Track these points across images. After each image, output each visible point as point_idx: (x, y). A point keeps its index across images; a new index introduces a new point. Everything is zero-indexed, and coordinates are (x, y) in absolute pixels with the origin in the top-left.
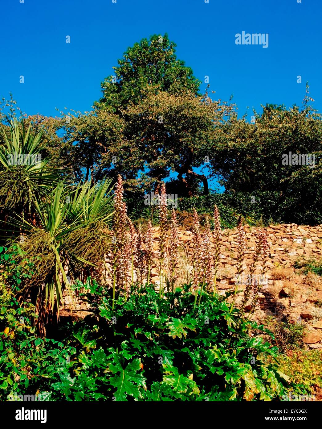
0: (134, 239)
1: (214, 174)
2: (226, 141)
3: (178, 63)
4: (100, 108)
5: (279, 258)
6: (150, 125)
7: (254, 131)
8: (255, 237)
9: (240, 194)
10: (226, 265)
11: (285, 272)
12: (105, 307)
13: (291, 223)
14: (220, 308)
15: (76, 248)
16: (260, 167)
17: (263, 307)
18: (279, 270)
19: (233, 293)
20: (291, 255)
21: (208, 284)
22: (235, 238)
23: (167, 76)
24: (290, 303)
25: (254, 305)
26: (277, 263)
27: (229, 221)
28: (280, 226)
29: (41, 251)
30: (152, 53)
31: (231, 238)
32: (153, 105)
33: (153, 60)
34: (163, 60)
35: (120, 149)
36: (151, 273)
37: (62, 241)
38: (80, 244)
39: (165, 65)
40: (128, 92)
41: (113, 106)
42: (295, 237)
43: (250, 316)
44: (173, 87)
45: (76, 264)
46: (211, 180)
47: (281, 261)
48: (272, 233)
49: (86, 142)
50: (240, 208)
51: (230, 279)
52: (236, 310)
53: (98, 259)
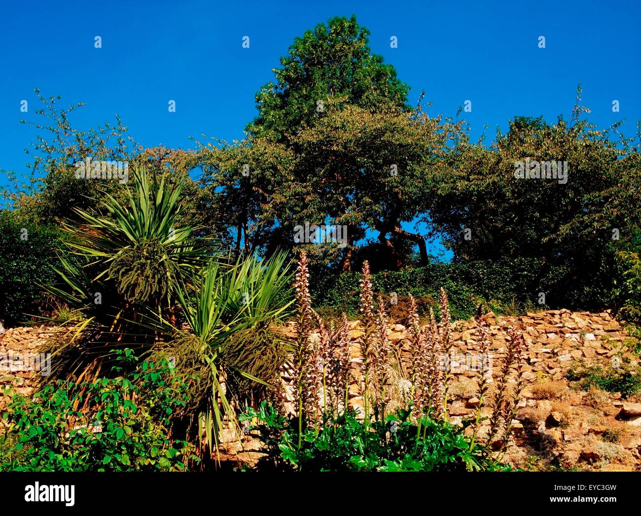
0: (325, 345)
1: (435, 232)
2: (452, 180)
3: (373, 59)
4: (256, 133)
5: (543, 365)
6: (334, 158)
7: (498, 163)
8: (505, 333)
9: (479, 263)
10: (460, 376)
11: (554, 386)
12: (287, 445)
13: (561, 308)
14: (455, 444)
15: (239, 358)
16: (508, 218)
17: (522, 442)
18: (545, 383)
19: (474, 421)
20: (562, 360)
21: (435, 409)
22: (472, 334)
23: (357, 80)
24: (563, 435)
25: (506, 439)
26: (541, 373)
27: (463, 307)
28: (544, 313)
29: (191, 364)
30: (333, 46)
31: (466, 335)
32: (338, 128)
33: (334, 56)
34: (350, 56)
35: (289, 197)
36: (349, 393)
37: (220, 348)
38: (245, 353)
39: (353, 64)
40: (298, 108)
41: (275, 130)
42: (567, 331)
43: (500, 456)
44: (367, 98)
45: (240, 382)
46: (430, 242)
47: (548, 370)
48: (531, 325)
49: (236, 187)
50: (479, 285)
51: (467, 399)
52: (480, 448)
53: (272, 374)
